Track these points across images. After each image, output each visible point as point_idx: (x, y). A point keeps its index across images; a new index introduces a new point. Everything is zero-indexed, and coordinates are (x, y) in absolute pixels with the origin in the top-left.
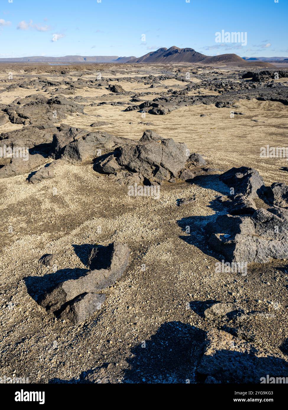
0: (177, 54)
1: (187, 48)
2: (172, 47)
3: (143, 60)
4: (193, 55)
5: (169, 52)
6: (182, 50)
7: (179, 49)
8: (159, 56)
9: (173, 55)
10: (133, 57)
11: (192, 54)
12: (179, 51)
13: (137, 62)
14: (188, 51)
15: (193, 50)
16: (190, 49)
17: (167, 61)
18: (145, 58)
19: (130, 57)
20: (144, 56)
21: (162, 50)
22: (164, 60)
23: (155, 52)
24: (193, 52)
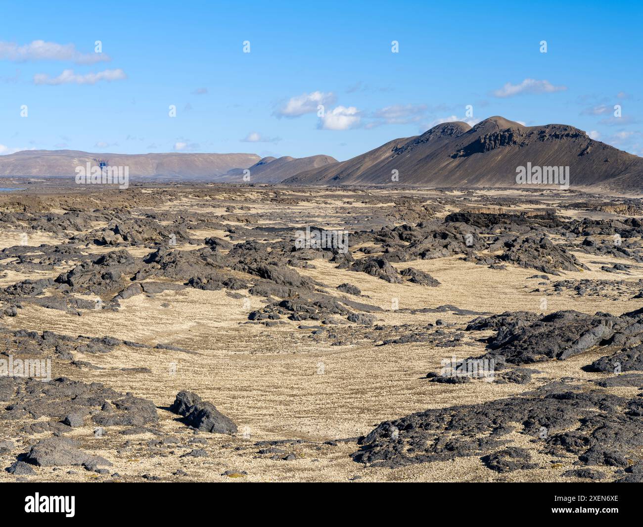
0: (507, 149)
1: (554, 127)
2: (486, 121)
3: (359, 173)
4: (582, 154)
5: (472, 139)
6: (530, 132)
7: (519, 127)
8: (431, 157)
9: (493, 152)
10: (324, 158)
11: (576, 151)
12: (516, 138)
13: (335, 178)
14: (557, 136)
15: (578, 135)
16: (565, 128)
17: (461, 178)
18: (368, 164)
19: (311, 160)
20: (364, 157)
21: (447, 130)
22: (452, 172)
23: (418, 141)
24: (580, 139)
